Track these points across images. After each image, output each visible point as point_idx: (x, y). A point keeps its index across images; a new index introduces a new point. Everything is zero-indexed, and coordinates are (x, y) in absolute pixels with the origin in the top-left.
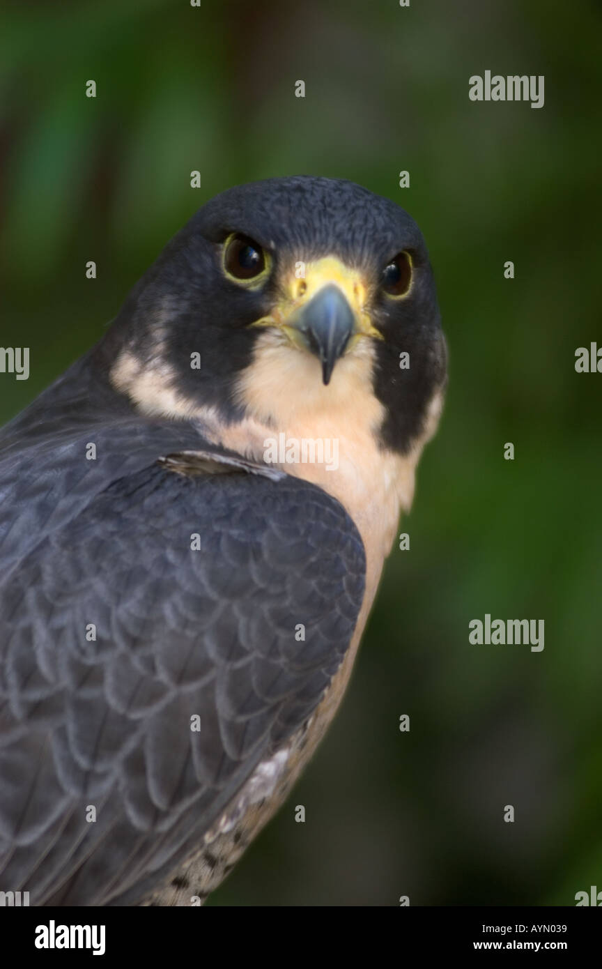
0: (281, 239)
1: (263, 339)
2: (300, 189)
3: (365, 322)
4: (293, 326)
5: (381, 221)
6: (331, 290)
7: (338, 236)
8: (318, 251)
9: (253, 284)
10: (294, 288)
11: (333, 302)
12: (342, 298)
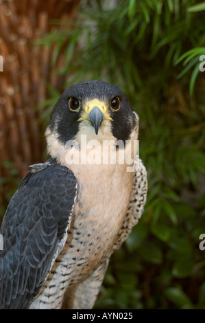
0: (82, 96)
1: (81, 124)
2: (87, 84)
3: (107, 116)
4: (87, 119)
5: (109, 89)
6: (96, 108)
7: (97, 94)
8: (92, 98)
9: (77, 110)
10: (86, 109)
11: (97, 111)
12: (99, 110)
